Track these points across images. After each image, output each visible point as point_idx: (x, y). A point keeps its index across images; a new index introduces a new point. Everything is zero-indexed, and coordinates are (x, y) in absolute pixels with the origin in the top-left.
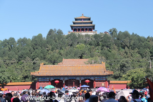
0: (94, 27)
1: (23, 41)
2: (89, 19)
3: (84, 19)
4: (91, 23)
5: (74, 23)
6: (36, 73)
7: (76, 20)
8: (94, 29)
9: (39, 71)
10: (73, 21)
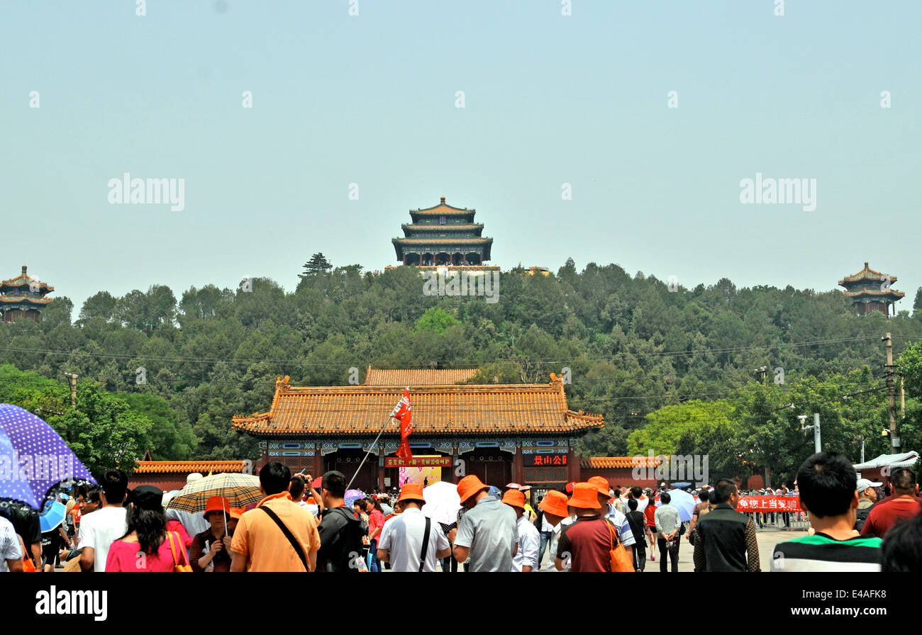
0: (487, 246)
1: (205, 298)
2: (469, 217)
3: (449, 217)
4: (478, 232)
5: (408, 232)
6: (256, 423)
7: (416, 217)
8: (487, 257)
9: (270, 414)
10: (405, 223)
